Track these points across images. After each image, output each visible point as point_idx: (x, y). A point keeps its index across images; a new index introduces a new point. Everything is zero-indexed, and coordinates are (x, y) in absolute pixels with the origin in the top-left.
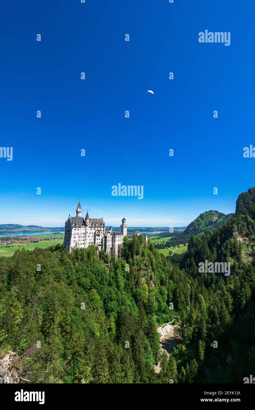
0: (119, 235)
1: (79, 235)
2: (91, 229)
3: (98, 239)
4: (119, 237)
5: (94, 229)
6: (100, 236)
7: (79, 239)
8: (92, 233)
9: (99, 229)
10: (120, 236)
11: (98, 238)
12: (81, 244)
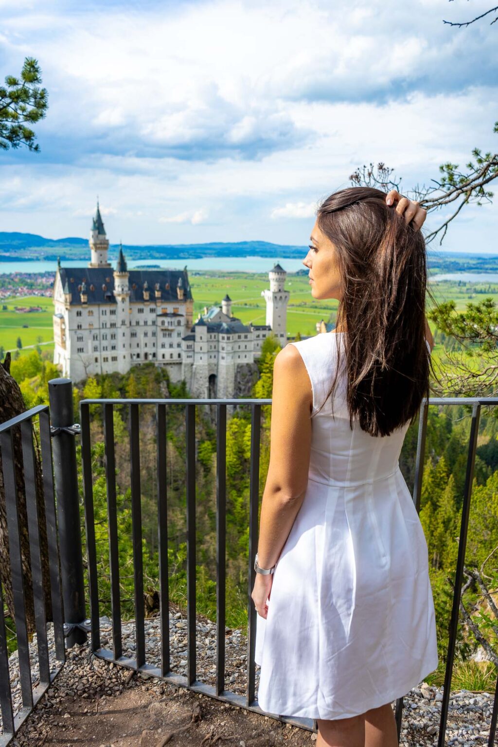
0: (243, 335)
1: (97, 332)
2: (141, 311)
3: (167, 346)
4: (243, 338)
5: (152, 311)
6: (175, 334)
7: (96, 343)
8: (146, 323)
9: (170, 308)
10: (246, 337)
11: (167, 341)
12: (106, 360)
